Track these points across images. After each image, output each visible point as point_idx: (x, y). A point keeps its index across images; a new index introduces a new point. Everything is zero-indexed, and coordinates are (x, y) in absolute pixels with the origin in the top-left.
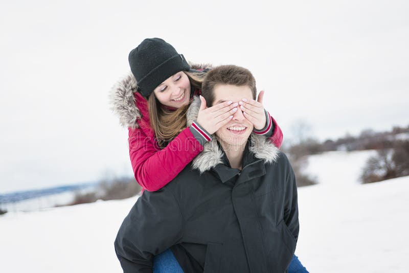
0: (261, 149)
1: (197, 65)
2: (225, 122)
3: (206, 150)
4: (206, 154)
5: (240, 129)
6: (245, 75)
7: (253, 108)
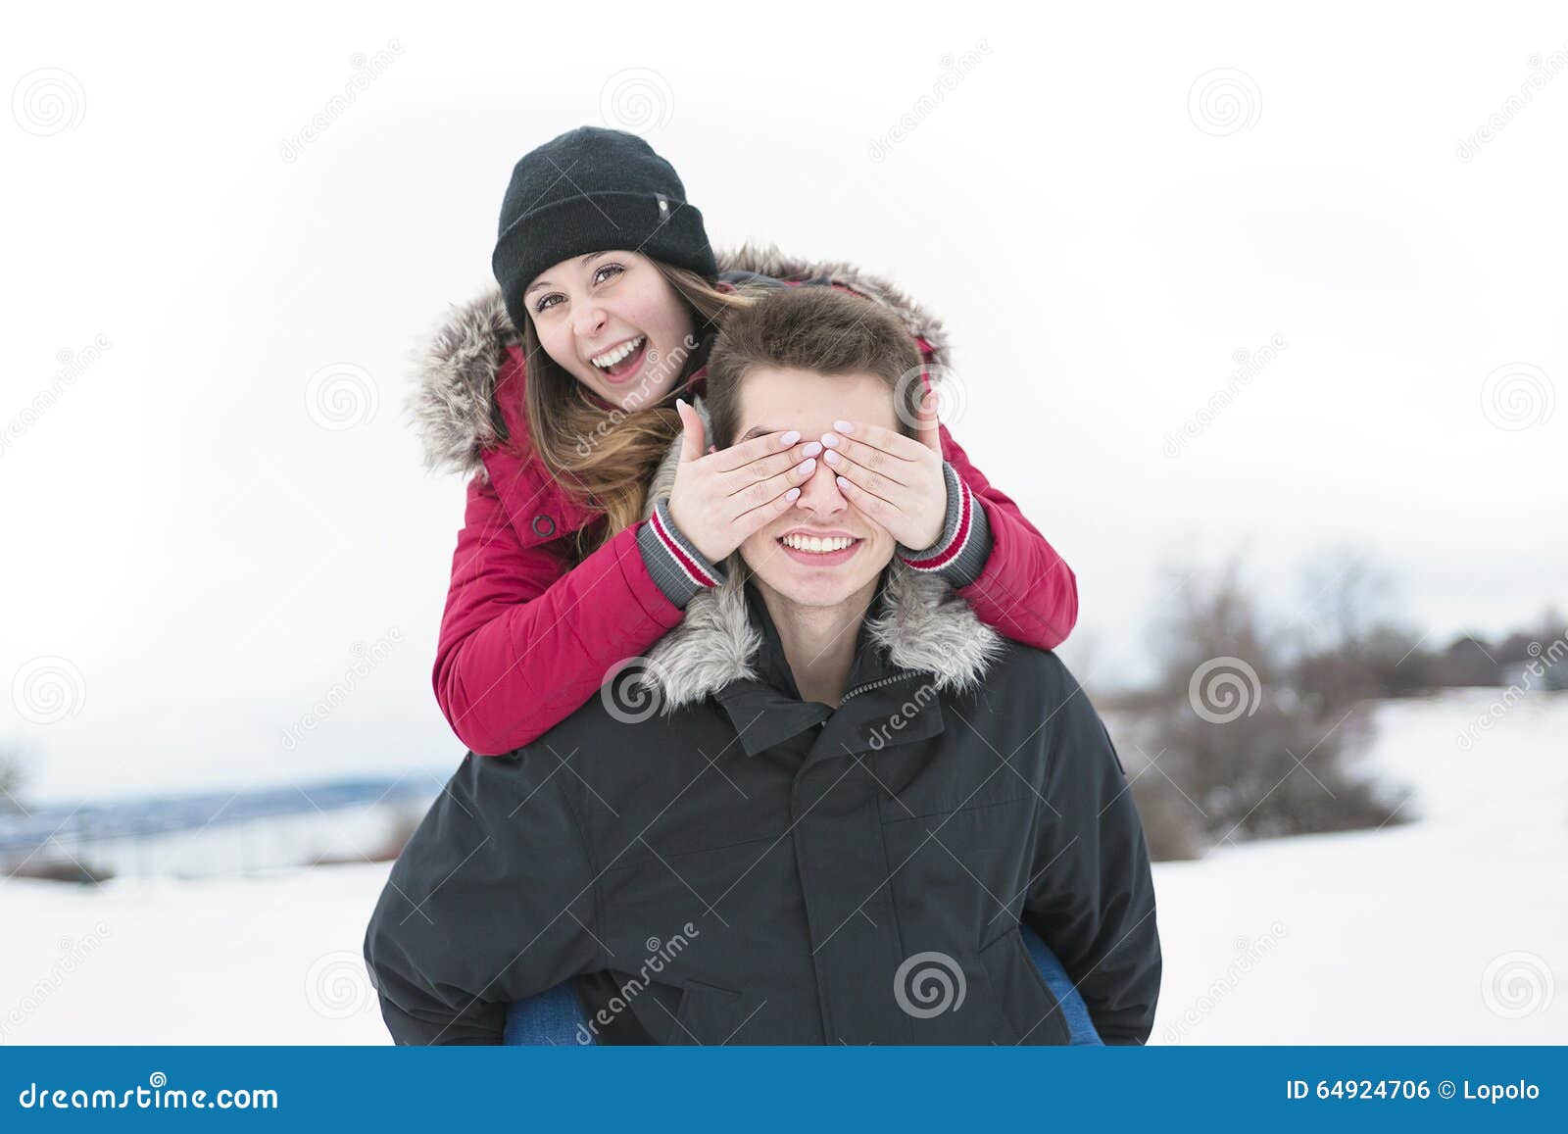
0: (915, 632)
1: (799, 266)
2: (770, 512)
3: (693, 621)
4: (695, 635)
5: (828, 545)
6: (855, 335)
7: (881, 461)
